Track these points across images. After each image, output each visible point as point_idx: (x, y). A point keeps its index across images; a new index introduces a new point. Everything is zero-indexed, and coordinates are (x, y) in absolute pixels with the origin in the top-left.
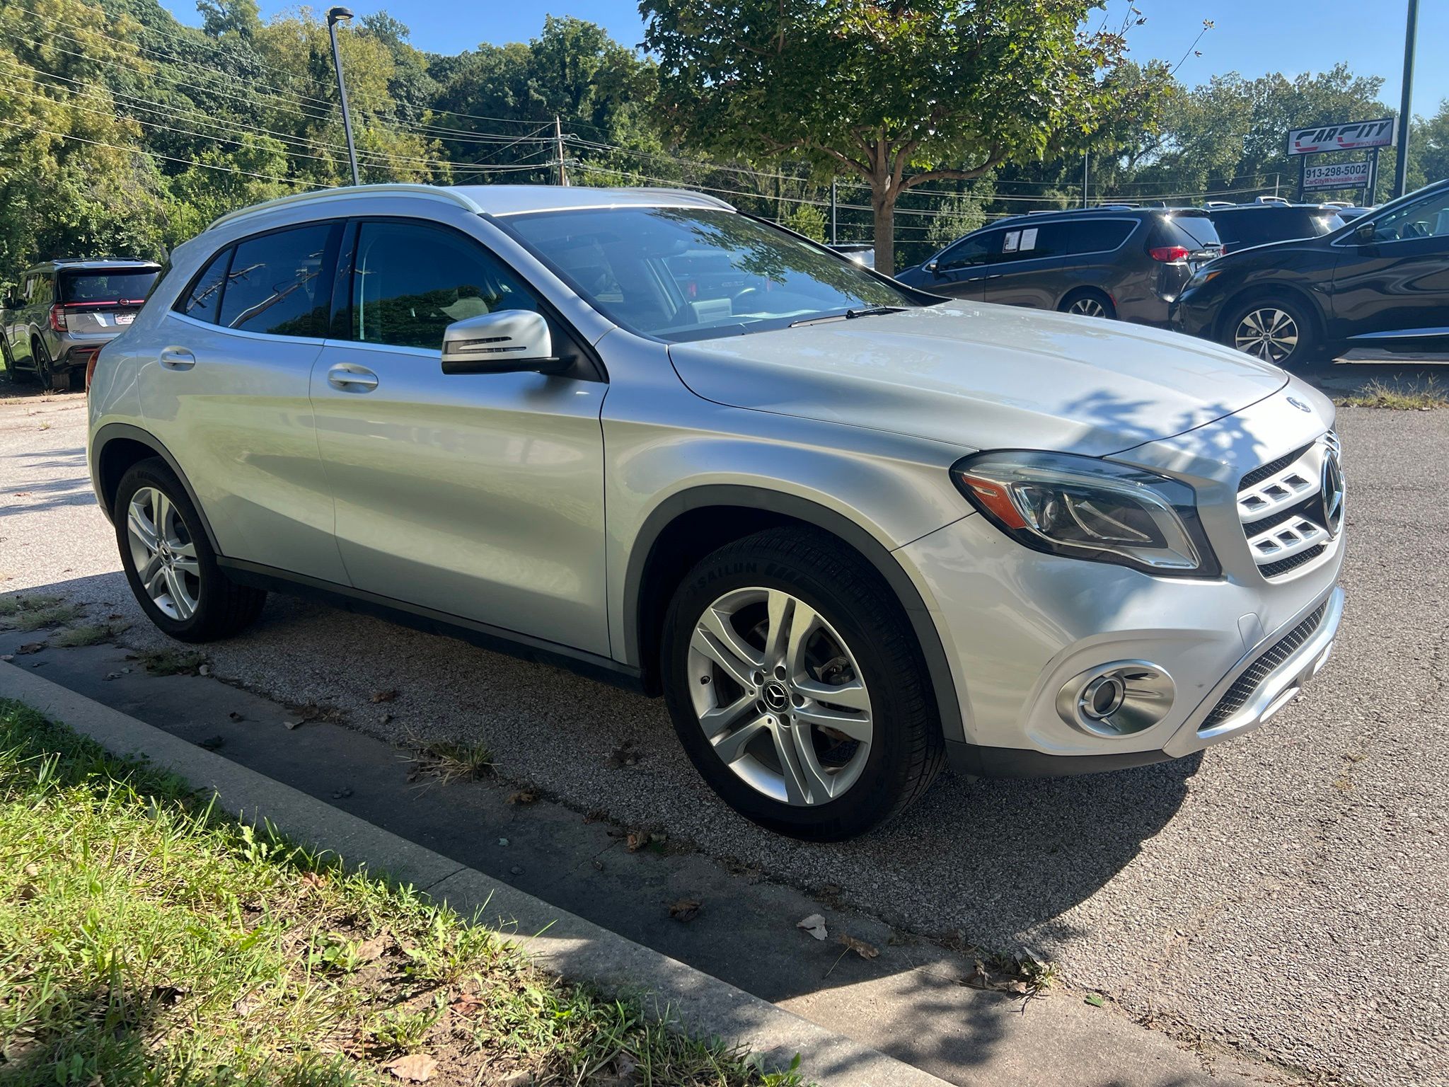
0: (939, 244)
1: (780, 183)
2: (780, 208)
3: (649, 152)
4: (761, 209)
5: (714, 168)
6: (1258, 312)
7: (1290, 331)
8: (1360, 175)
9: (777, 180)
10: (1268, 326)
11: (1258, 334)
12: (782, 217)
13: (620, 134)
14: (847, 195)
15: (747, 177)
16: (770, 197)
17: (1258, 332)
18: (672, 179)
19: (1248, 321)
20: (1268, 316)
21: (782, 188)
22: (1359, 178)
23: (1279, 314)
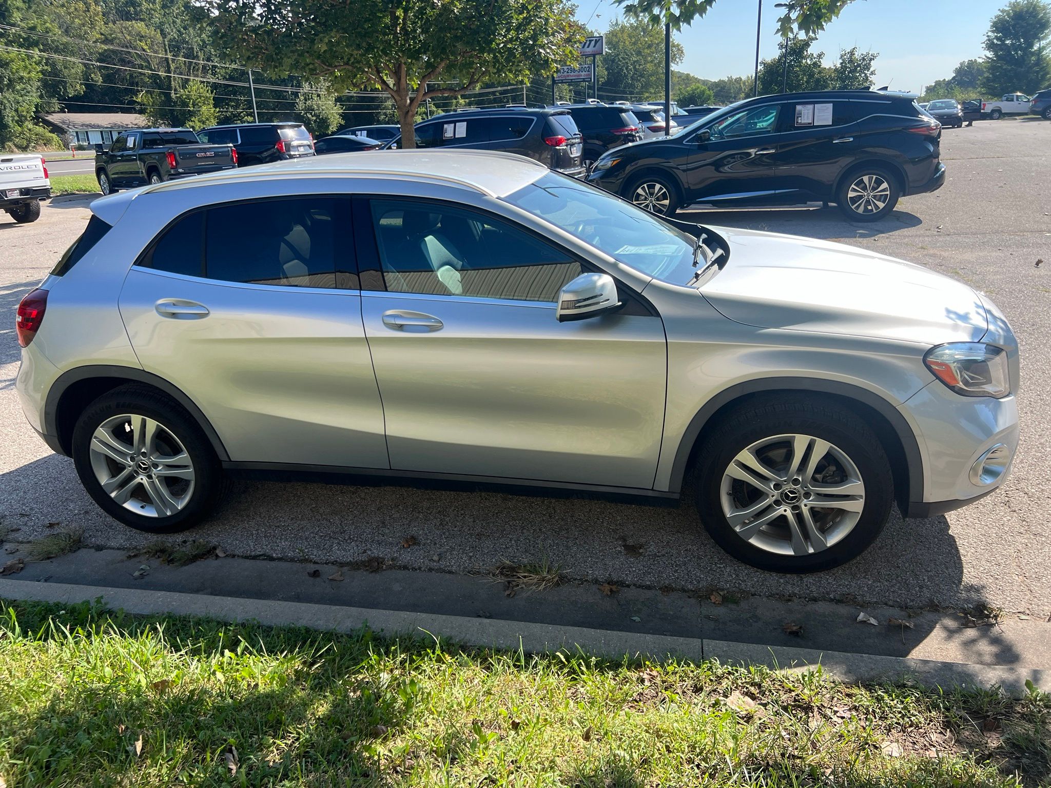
0: (306, 113)
1: (170, 62)
2: (173, 83)
3: (47, 32)
4: (157, 83)
5: (106, 47)
6: (645, 185)
7: (664, 197)
8: (587, 73)
9: (167, 59)
10: (652, 194)
11: (646, 199)
12: (175, 90)
13: (17, 16)
14: (226, 73)
15: (139, 56)
16: (162, 74)
17: (646, 198)
18: (71, 56)
19: (640, 191)
20: (651, 187)
21: (172, 67)
22: (587, 75)
23: (658, 186)
